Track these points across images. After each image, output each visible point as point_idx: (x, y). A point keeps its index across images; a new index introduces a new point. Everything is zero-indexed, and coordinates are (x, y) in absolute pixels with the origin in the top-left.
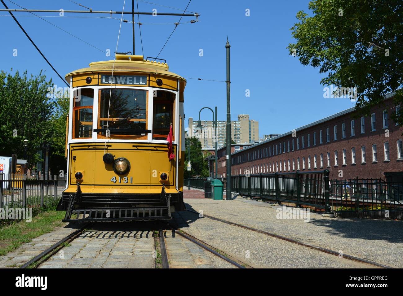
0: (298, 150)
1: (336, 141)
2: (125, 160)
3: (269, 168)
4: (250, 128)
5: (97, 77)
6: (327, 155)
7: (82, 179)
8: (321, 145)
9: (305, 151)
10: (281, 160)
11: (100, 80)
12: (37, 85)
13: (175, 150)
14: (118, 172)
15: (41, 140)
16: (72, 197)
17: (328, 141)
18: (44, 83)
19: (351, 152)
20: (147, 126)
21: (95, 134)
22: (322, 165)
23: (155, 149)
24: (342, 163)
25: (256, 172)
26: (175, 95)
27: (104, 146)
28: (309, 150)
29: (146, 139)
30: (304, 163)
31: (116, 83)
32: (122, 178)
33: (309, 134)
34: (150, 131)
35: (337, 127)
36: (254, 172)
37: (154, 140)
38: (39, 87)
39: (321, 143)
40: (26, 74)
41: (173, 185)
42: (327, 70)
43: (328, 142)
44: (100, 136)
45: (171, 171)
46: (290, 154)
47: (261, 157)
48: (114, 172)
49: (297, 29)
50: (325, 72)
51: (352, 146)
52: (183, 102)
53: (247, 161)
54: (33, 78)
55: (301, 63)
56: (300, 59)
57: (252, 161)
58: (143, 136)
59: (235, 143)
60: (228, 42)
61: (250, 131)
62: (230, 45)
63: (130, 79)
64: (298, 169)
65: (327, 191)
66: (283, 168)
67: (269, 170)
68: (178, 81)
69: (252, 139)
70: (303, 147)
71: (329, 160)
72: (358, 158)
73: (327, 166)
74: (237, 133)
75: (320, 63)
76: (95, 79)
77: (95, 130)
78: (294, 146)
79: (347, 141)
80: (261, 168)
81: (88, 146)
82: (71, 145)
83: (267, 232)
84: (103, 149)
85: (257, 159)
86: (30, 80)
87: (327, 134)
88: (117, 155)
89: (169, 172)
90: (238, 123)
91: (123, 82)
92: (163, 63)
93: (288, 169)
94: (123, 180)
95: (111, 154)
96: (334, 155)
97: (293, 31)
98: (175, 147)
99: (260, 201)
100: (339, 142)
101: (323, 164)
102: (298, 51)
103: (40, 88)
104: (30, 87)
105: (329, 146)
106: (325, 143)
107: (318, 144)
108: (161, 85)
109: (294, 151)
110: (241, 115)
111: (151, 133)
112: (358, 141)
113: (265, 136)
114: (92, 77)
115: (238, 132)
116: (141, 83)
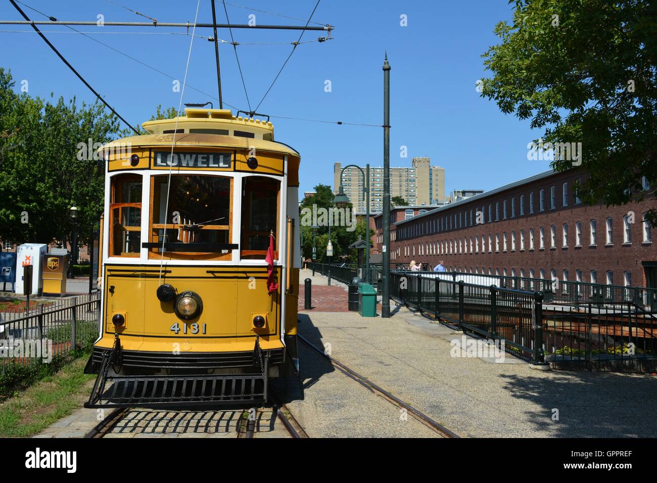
0: (505, 220)
1: (565, 208)
2: (194, 296)
3: (458, 247)
4: (431, 179)
5: (148, 156)
6: (550, 230)
7: (124, 325)
8: (542, 213)
9: (515, 221)
10: (477, 234)
11: (152, 160)
12: (92, 118)
13: (278, 275)
14: (181, 316)
15: (97, 206)
16: (106, 357)
17: (553, 207)
18: (102, 116)
19: (589, 227)
20: (232, 237)
21: (144, 251)
22: (542, 246)
23: (244, 275)
24: (575, 244)
25: (438, 252)
26: (280, 182)
27: (159, 271)
28: (521, 221)
29: (230, 259)
30: (514, 241)
31: (180, 165)
32: (188, 326)
33: (522, 196)
34: (236, 247)
35: (567, 184)
36: (435, 253)
37: (242, 260)
38: (95, 121)
39: (542, 209)
40: (74, 101)
41: (276, 334)
42: (544, 124)
43: (552, 209)
44: (152, 254)
45: (272, 310)
46: (492, 226)
47: (447, 228)
48: (175, 315)
49: (494, 55)
50: (540, 126)
51: (591, 218)
52: (298, 186)
53: (425, 235)
54: (85, 108)
55: (501, 109)
56: (499, 104)
57: (432, 234)
58: (225, 254)
59: (407, 204)
60: (386, 61)
61: (431, 184)
62: (390, 67)
63: (203, 158)
64: (504, 251)
65: (539, 327)
66: (480, 248)
67: (458, 250)
68: (286, 158)
69: (434, 197)
70: (513, 215)
71: (553, 237)
72: (600, 237)
73: (550, 246)
74: (410, 186)
75: (532, 111)
76: (144, 158)
77: (145, 245)
78: (499, 214)
79: (583, 209)
80: (447, 245)
81: (132, 271)
82: (106, 267)
83: (430, 416)
84: (158, 277)
85: (441, 232)
86: (81, 111)
87: (552, 195)
88: (180, 286)
89: (268, 313)
90: (412, 171)
91: (191, 164)
92: (265, 122)
93: (488, 250)
94: (190, 328)
95: (170, 286)
96: (562, 231)
97: (487, 59)
98: (279, 270)
99: (436, 322)
100: (571, 210)
101: (545, 244)
102: (496, 90)
103: (96, 124)
104: (81, 122)
105: (555, 215)
106: (548, 210)
107: (537, 212)
108: (255, 168)
109: (497, 222)
110: (416, 158)
111: (238, 248)
112: (600, 208)
113: (455, 192)
114: (139, 154)
115: (412, 185)
116: (221, 164)
